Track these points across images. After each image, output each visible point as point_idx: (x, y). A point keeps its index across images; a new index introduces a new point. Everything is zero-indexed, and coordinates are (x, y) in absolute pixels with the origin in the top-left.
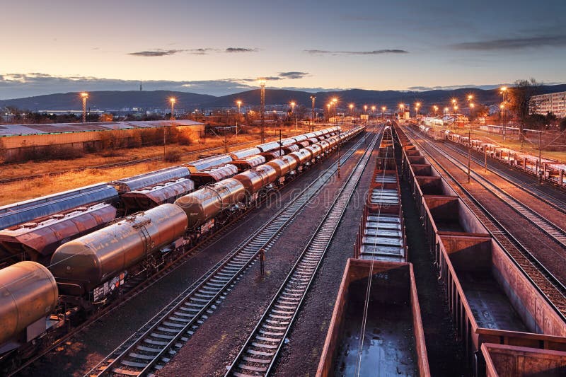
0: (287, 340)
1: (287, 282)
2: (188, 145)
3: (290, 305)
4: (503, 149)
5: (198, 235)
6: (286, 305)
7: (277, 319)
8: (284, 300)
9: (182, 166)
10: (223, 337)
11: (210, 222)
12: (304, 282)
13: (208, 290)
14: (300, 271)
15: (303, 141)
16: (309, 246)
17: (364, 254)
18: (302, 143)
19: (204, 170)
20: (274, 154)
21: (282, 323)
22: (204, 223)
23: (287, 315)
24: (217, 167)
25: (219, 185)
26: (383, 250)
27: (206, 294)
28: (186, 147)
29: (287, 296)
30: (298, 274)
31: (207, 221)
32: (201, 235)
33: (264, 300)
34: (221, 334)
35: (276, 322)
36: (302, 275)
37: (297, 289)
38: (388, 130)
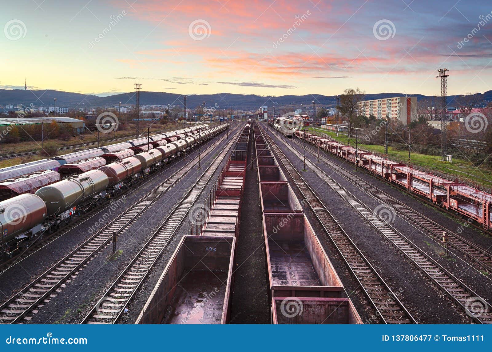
0: (126, 310)
1: (137, 259)
2: (68, 141)
3: (136, 279)
4: (333, 143)
5: (59, 222)
6: (132, 279)
7: (121, 292)
8: (131, 275)
9: (53, 159)
10: (67, 312)
11: (72, 210)
12: (152, 258)
13: (61, 271)
14: (150, 249)
15: (173, 137)
16: (162, 227)
17: (205, 231)
18: (171, 139)
19: (72, 163)
20: (142, 148)
21: (125, 295)
22: (65, 211)
23: (131, 288)
24: (86, 160)
25: (83, 176)
26: (221, 227)
27: (59, 275)
28: (64, 142)
29: (134, 271)
30: (148, 252)
31: (69, 208)
32: (61, 221)
33: (112, 277)
34: (65, 310)
35: (120, 295)
36: (152, 252)
37: (145, 265)
38: (248, 127)
